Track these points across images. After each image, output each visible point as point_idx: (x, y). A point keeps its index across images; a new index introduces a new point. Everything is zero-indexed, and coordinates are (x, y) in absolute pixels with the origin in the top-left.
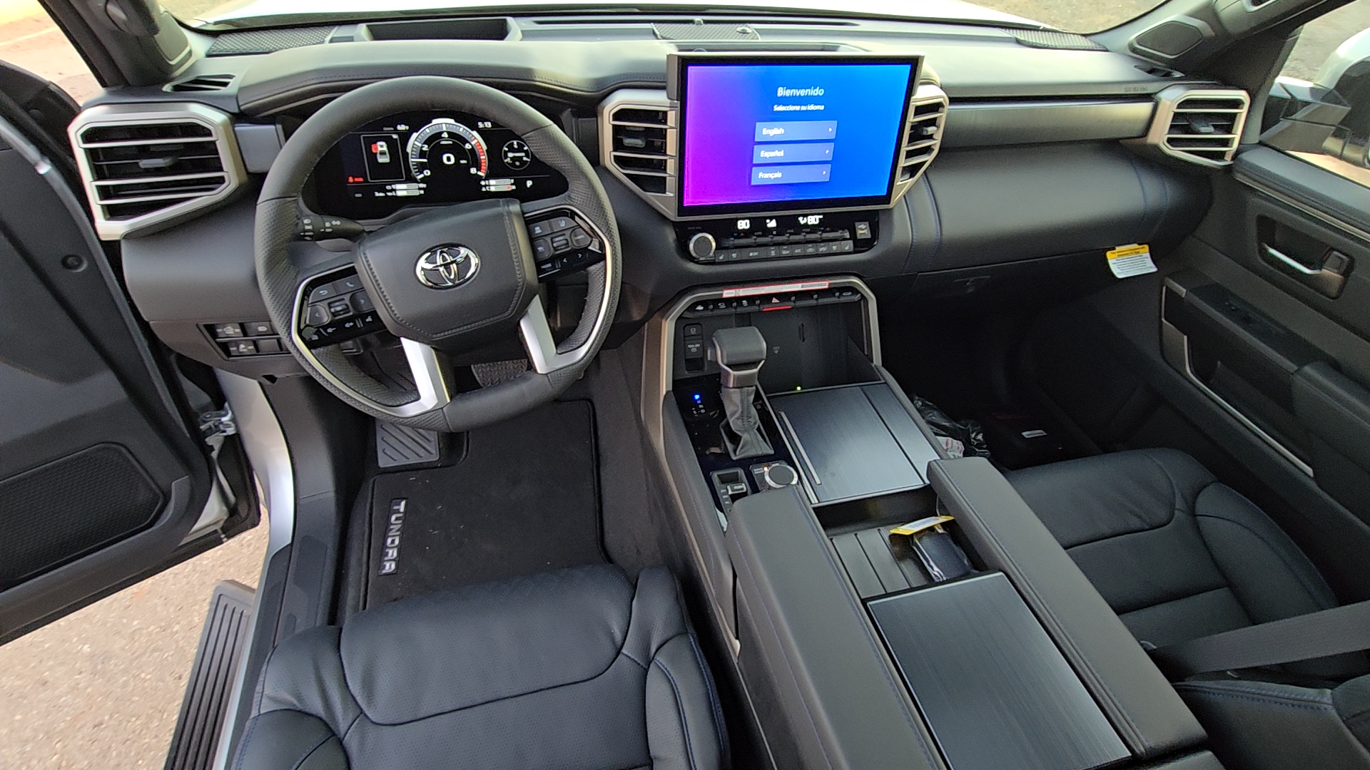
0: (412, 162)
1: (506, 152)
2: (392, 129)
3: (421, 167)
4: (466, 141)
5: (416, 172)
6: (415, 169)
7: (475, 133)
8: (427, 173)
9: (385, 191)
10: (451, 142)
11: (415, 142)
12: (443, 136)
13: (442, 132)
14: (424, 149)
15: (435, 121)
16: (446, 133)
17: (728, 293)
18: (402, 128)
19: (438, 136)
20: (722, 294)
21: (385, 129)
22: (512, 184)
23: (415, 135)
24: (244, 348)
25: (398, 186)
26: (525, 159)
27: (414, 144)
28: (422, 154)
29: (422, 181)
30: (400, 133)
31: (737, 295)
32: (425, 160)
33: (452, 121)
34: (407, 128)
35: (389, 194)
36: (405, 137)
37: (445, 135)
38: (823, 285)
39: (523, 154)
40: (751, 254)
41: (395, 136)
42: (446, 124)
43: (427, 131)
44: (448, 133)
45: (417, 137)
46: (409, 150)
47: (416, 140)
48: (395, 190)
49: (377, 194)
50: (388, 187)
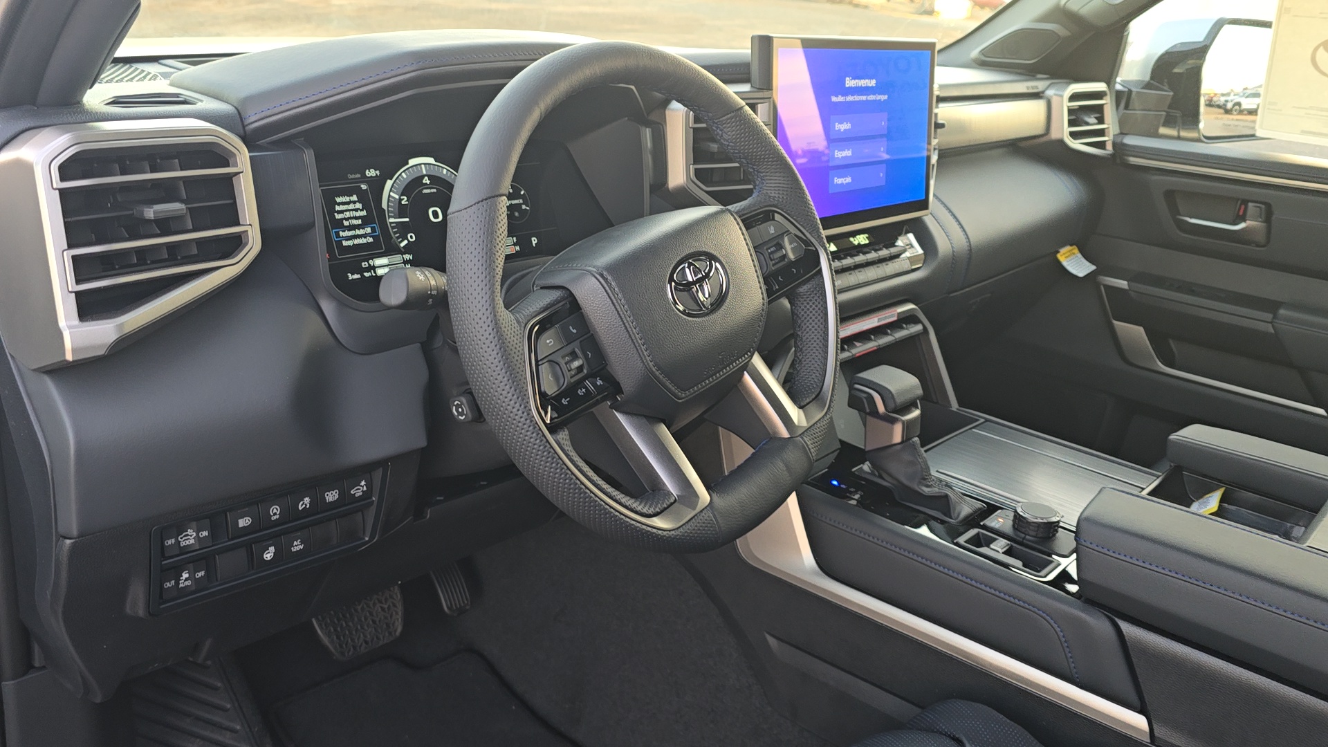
0: (391, 223)
2: (358, 176)
3: (403, 229)
5: (398, 238)
6: (395, 233)
8: (412, 237)
9: (361, 271)
10: (435, 190)
11: (390, 192)
12: (424, 182)
13: (423, 177)
14: (403, 202)
15: (412, 162)
16: (426, 178)
18: (371, 173)
19: (418, 181)
21: (350, 176)
22: (515, 245)
23: (389, 183)
24: (186, 579)
25: (378, 262)
26: (524, 207)
27: (389, 196)
28: (402, 210)
29: (407, 250)
30: (369, 180)
32: (407, 220)
33: (431, 160)
34: (378, 172)
35: (367, 275)
36: (378, 185)
37: (426, 180)
39: (521, 201)
41: (364, 187)
42: (424, 164)
43: (404, 175)
44: (430, 177)
45: (393, 185)
46: (384, 205)
47: (391, 190)
48: (374, 268)
49: (351, 277)
50: (364, 265)
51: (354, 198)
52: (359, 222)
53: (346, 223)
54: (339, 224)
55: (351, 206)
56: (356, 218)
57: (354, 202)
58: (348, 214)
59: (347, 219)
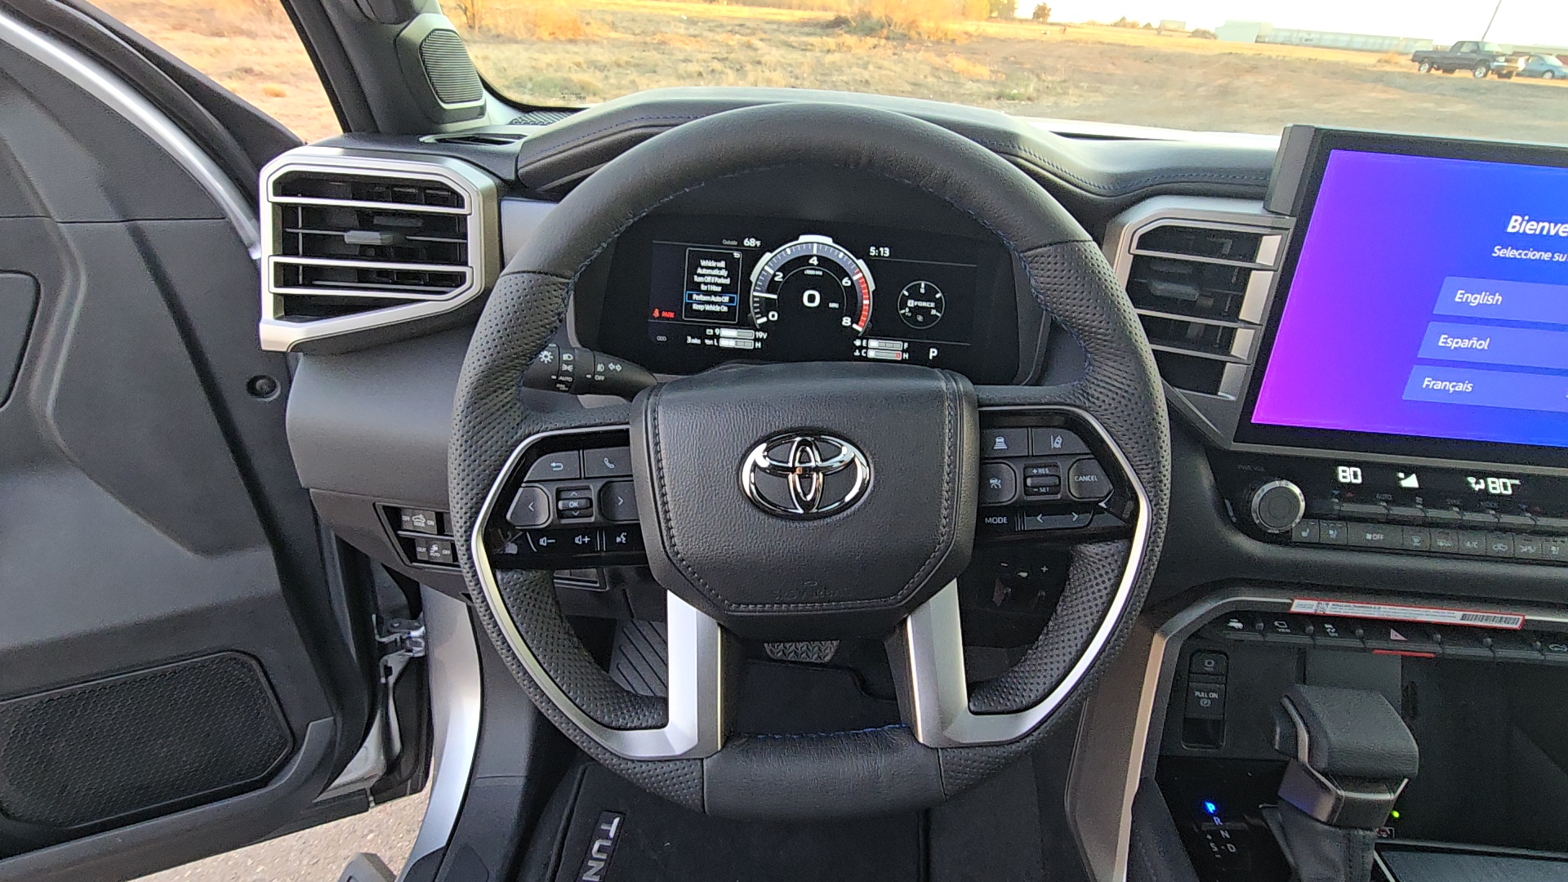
0: (754, 297)
1: (905, 300)
2: (735, 243)
3: (766, 306)
4: (844, 273)
5: (756, 313)
6: (755, 308)
7: (861, 263)
8: (773, 316)
9: (703, 336)
10: (820, 273)
11: (766, 266)
12: (811, 261)
13: (811, 256)
14: (776, 279)
15: (803, 239)
16: (815, 258)
17: (1303, 605)
18: (751, 242)
19: (804, 260)
20: (1290, 605)
21: (725, 242)
22: (904, 351)
23: (768, 256)
24: (436, 551)
25: (725, 332)
26: (934, 312)
27: (763, 269)
28: (772, 286)
29: (763, 328)
30: (748, 252)
31: (1320, 612)
32: (775, 297)
33: (828, 241)
34: (758, 243)
35: (708, 342)
36: (753, 256)
37: (814, 261)
38: (1512, 620)
39: (933, 305)
40: (1369, 537)
41: (737, 255)
42: (818, 243)
43: (788, 251)
44: (820, 258)
45: (772, 258)
46: (753, 278)
47: (767, 264)
48: (718, 337)
49: (690, 340)
50: (709, 332)
51: (722, 264)
52: (719, 289)
53: (703, 287)
54: (696, 287)
55: (716, 272)
56: (717, 284)
57: (720, 269)
58: (708, 279)
59: (706, 284)
